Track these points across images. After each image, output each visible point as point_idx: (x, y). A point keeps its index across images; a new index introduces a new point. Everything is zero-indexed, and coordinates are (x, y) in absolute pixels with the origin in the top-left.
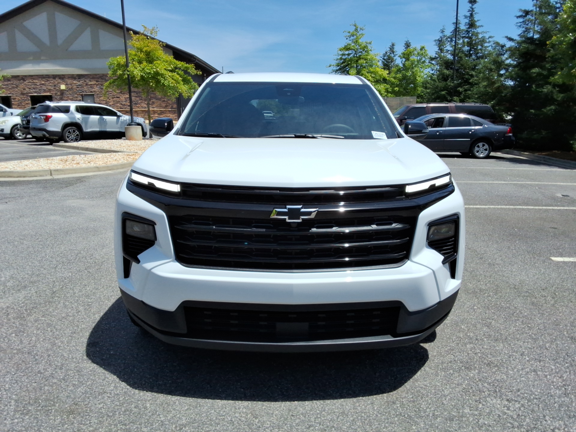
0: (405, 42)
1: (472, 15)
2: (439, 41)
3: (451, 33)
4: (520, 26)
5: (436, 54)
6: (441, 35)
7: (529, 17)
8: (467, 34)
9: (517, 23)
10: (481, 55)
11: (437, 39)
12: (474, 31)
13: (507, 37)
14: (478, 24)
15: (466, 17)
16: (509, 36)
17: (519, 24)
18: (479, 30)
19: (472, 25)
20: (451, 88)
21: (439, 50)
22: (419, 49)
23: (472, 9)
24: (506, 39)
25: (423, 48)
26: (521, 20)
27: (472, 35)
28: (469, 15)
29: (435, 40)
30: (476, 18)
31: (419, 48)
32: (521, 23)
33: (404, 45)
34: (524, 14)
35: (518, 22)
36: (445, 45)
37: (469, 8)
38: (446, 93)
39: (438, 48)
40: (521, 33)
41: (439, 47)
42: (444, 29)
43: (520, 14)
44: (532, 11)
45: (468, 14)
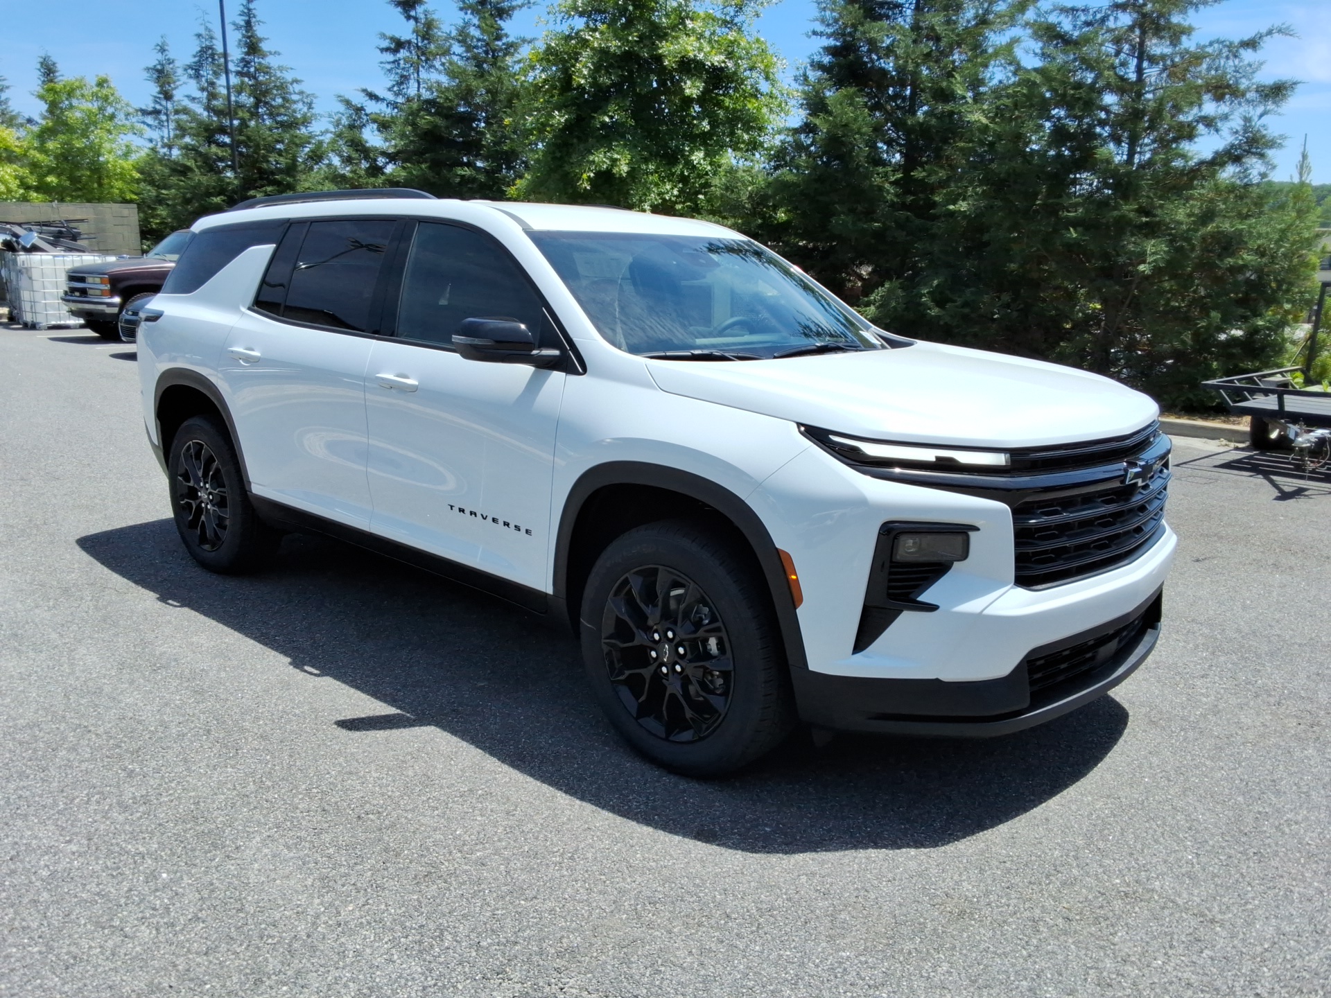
0: (41, 60)
1: (248, 24)
2: (158, 71)
3: (195, 56)
4: (390, 71)
5: (156, 102)
6: (160, 56)
7: (403, 53)
8: (245, 66)
9: (381, 63)
10: (285, 118)
11: (151, 65)
12: (260, 63)
13: (364, 91)
14: (264, 46)
15: (238, 27)
16: (369, 90)
17: (389, 67)
18: (271, 61)
19: (253, 47)
20: (233, 189)
21: (160, 93)
22: (94, 83)
23: (249, 10)
24: (363, 94)
25: (105, 81)
26: (390, 57)
27: (256, 70)
28: (243, 23)
29: (148, 69)
30: (259, 31)
31: (91, 81)
32: (389, 63)
33: (38, 66)
34: (393, 46)
35: (383, 60)
36: (174, 82)
37: (242, 8)
38: (223, 201)
39: (158, 89)
40: (394, 86)
41: (162, 86)
42: (164, 43)
43: (386, 44)
44: (409, 42)
45: (241, 21)
